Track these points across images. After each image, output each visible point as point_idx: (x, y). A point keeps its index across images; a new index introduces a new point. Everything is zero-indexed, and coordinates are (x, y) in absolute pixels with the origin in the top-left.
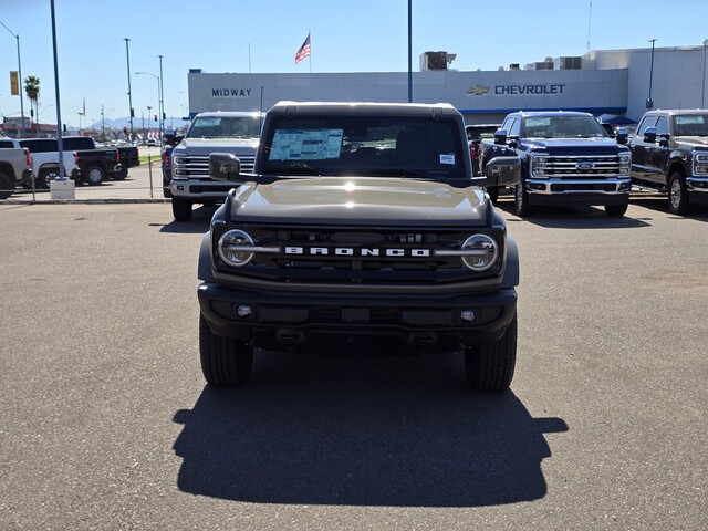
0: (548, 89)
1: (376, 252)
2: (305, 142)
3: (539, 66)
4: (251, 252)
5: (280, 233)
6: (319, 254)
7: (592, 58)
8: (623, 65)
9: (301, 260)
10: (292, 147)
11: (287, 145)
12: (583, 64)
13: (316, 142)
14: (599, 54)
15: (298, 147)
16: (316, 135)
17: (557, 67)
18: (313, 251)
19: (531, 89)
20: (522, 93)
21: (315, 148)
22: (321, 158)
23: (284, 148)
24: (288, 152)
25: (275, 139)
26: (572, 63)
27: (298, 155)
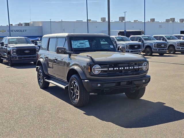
0: (22, 31)
1: (128, 68)
2: (80, 43)
3: (19, 25)
4: (100, 70)
5: (107, 65)
6: (116, 69)
7: (32, 23)
8: (41, 25)
9: (112, 71)
10: (77, 45)
11: (76, 44)
12: (30, 25)
13: (83, 43)
14: (34, 22)
15: (79, 45)
16: (82, 41)
17: (23, 25)
18: (115, 69)
19: (17, 31)
20: (15, 32)
21: (83, 45)
22: (85, 47)
23: (75, 45)
24: (76, 46)
25: (72, 43)
26: (27, 24)
27: (79, 47)
